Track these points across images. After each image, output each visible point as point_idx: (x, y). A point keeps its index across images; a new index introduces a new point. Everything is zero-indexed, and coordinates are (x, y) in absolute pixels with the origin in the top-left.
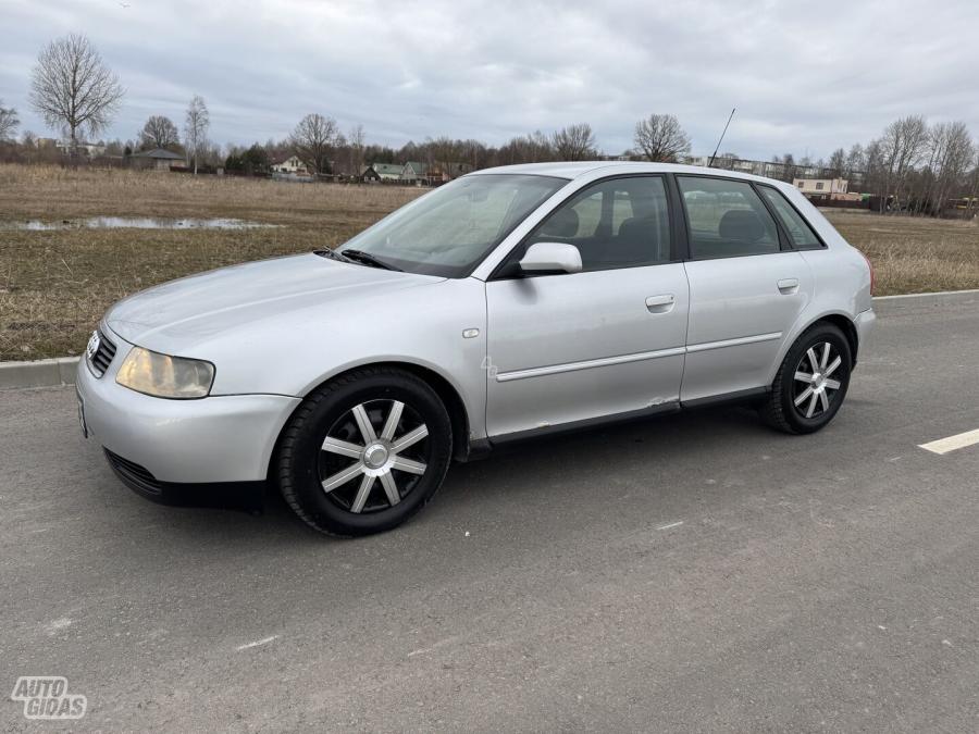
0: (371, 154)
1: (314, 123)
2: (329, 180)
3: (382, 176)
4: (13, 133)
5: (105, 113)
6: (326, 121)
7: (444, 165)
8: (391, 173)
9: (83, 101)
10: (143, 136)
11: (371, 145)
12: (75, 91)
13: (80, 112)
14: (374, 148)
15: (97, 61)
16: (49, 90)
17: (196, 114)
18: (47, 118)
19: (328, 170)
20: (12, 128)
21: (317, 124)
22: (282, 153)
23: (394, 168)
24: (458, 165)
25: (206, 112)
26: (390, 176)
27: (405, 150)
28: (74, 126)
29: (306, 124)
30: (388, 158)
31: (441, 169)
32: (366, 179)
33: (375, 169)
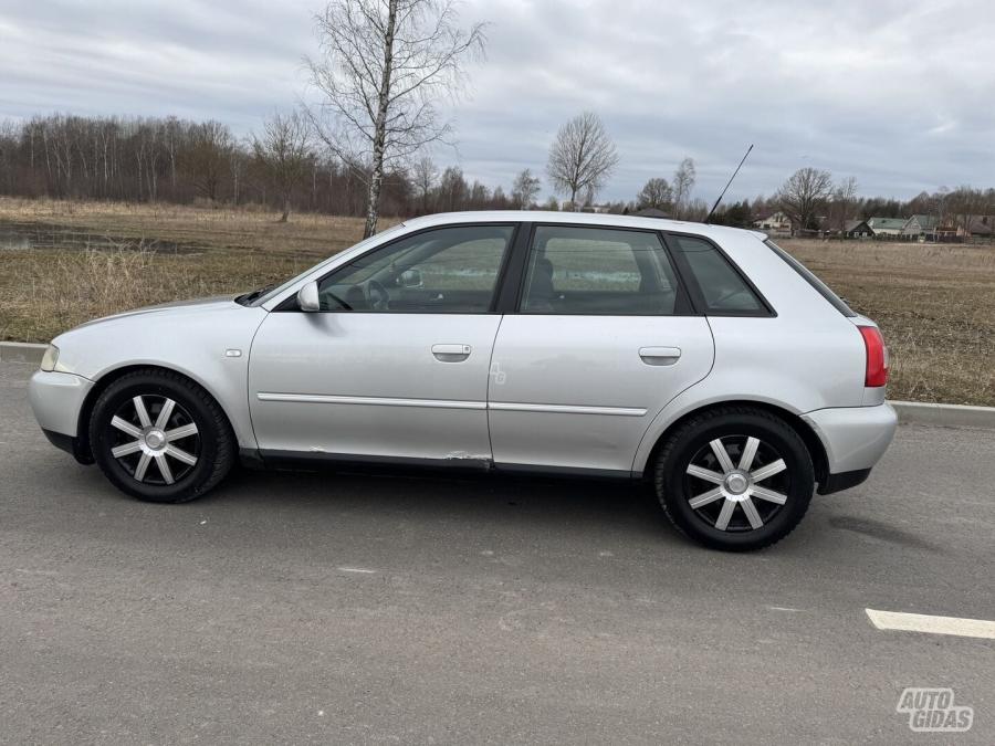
0: (872, 206)
1: (805, 179)
2: (813, 236)
3: (877, 231)
4: (534, 198)
5: (601, 179)
6: (819, 175)
7: (959, 217)
8: (893, 228)
9: (585, 168)
10: (642, 198)
11: (873, 198)
12: (580, 160)
13: (581, 179)
14: (876, 201)
15: (602, 133)
16: (560, 161)
17: (684, 174)
18: (556, 185)
19: (814, 225)
20: (534, 195)
21: (809, 178)
22: (768, 208)
23: (897, 223)
24: (981, 218)
25: (693, 172)
26: (888, 231)
27: (914, 202)
28: (574, 190)
29: (797, 179)
30: (891, 211)
31: (956, 223)
32: (856, 234)
33: (871, 224)
